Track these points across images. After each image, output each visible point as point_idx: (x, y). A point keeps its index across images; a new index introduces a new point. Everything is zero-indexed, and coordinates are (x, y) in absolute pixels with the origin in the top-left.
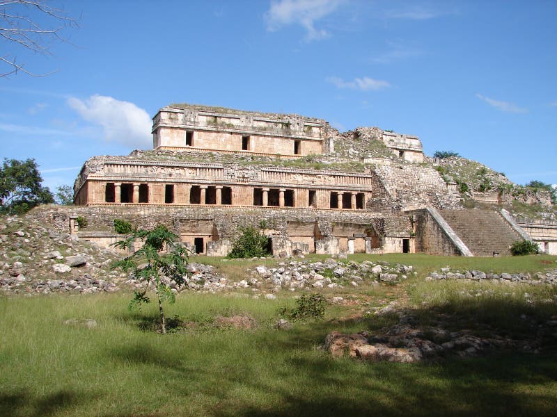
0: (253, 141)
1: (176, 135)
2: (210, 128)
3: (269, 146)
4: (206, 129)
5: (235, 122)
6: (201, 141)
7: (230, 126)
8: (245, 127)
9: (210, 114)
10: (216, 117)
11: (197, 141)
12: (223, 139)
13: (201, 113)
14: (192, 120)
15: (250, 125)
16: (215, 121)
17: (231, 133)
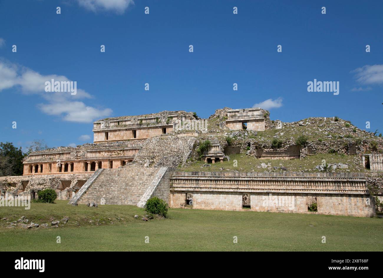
0: (138, 132)
1: (100, 135)
2: (115, 128)
3: (147, 134)
4: (113, 129)
5: (128, 123)
6: (111, 136)
7: (125, 126)
8: (133, 125)
9: (115, 121)
10: (118, 122)
11: (110, 137)
12: (122, 134)
13: (111, 121)
14: (108, 126)
15: (136, 123)
16: (119, 124)
17: (126, 130)
